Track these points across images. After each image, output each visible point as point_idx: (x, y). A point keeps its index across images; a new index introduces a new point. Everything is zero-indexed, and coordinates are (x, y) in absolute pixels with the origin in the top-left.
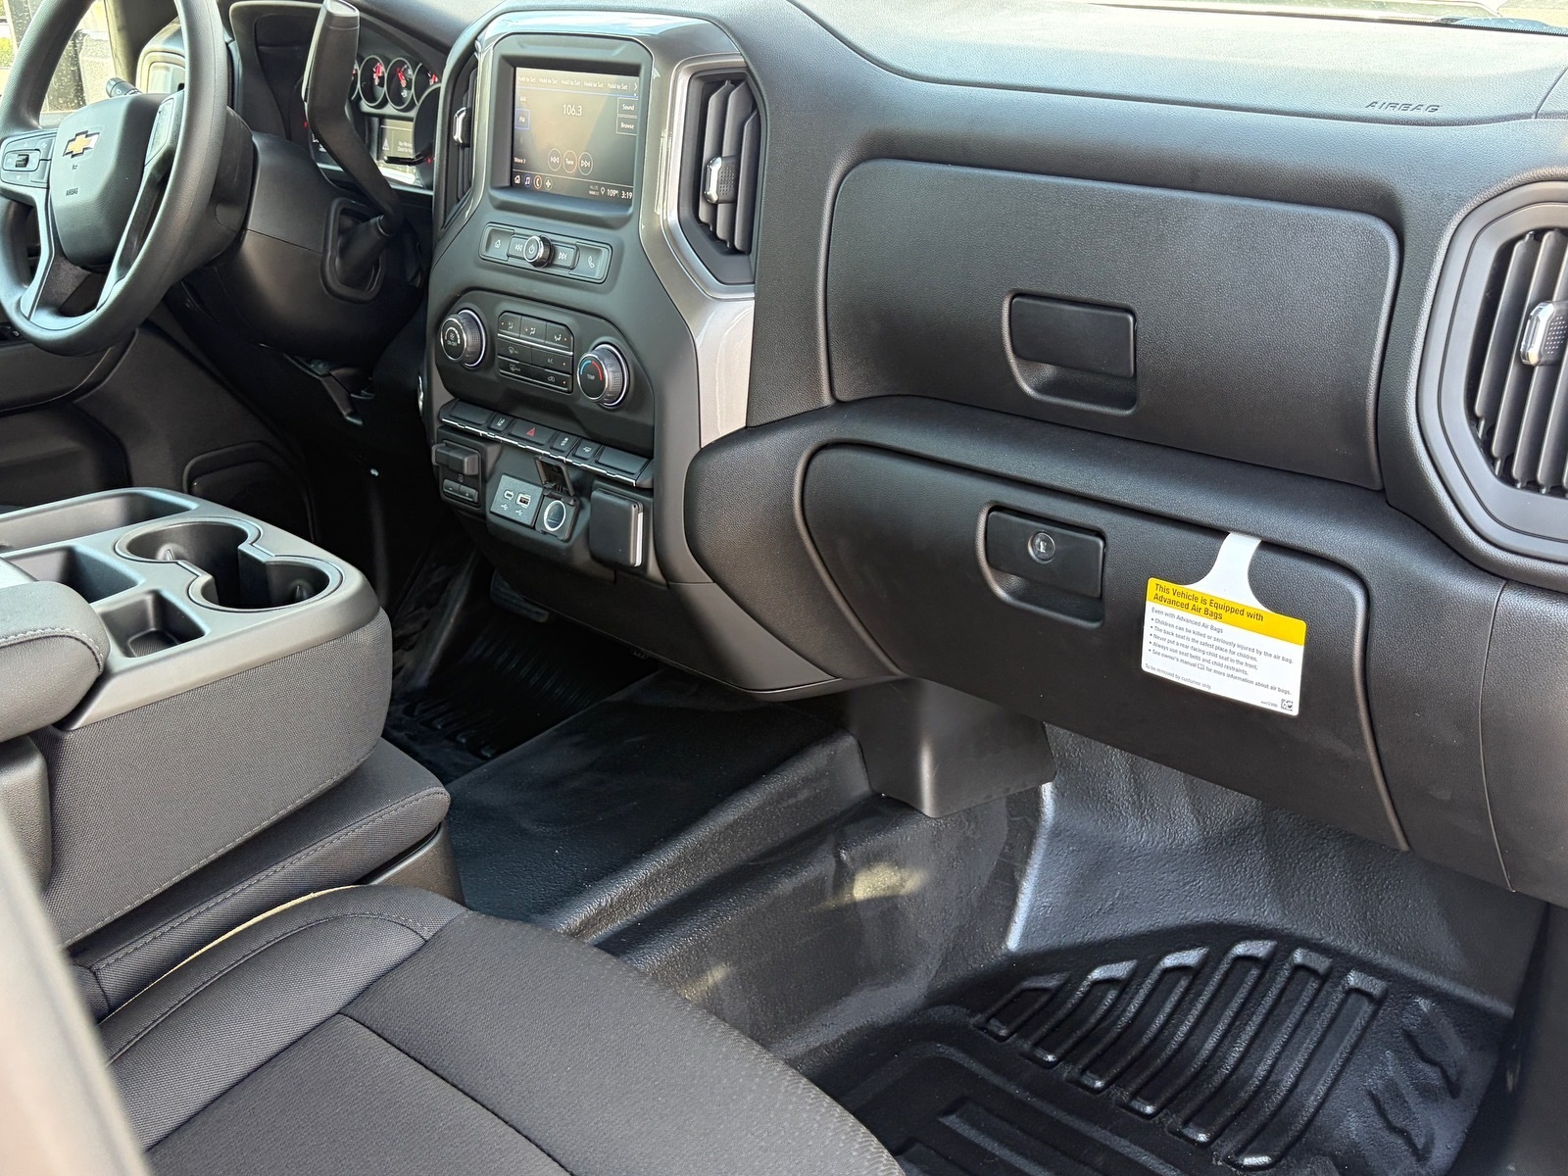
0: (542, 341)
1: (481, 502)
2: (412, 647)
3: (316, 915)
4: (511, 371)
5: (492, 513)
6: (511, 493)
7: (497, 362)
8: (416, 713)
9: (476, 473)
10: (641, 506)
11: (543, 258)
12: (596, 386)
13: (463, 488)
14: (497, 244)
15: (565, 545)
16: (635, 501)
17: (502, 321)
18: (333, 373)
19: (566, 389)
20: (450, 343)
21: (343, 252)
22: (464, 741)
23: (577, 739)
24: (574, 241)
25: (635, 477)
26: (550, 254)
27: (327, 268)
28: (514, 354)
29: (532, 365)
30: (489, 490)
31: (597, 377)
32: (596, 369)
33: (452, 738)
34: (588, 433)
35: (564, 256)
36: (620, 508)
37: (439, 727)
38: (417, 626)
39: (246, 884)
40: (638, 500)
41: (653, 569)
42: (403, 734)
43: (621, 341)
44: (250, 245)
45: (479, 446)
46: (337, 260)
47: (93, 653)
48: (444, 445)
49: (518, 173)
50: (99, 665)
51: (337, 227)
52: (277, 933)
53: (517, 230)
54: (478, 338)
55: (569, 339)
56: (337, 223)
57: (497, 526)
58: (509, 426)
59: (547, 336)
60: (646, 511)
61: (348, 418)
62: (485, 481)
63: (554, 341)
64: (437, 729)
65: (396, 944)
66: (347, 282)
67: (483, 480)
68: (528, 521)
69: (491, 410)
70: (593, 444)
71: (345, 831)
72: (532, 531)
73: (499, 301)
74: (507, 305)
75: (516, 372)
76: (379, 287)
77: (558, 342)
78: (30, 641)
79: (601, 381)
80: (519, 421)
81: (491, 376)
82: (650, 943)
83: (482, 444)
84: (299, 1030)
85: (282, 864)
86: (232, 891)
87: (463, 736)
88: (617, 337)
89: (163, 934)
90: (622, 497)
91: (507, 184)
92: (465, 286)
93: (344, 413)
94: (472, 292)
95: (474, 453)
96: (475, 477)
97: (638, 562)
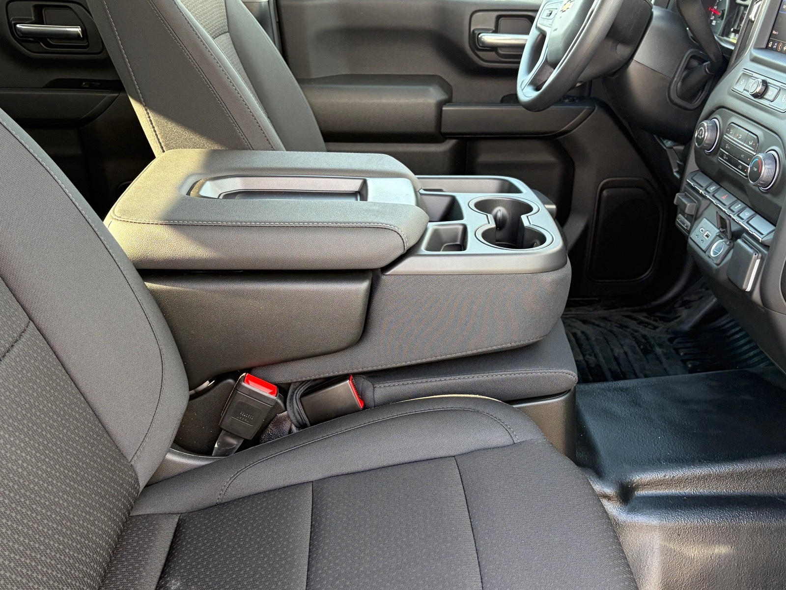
0: (742, 143)
1: (689, 232)
2: (689, 308)
3: (471, 406)
4: (723, 158)
5: (691, 238)
6: (703, 230)
7: (719, 151)
8: (674, 343)
9: (693, 213)
10: (760, 255)
11: (758, 93)
12: (755, 176)
13: (686, 221)
14: (742, 82)
15: (716, 267)
16: (757, 251)
17: (729, 128)
18: (675, 148)
19: (745, 175)
20: (699, 136)
21: (684, 80)
22: (690, 366)
23: (714, 383)
24: (779, 84)
25: (762, 236)
26: (764, 91)
27: (672, 87)
28: (728, 149)
29: (735, 157)
30: (695, 226)
31: (758, 170)
32: (759, 165)
33: (684, 362)
34: (752, 204)
35: (770, 94)
36: (747, 252)
37: (682, 354)
38: (696, 297)
39: (453, 378)
40: (760, 251)
41: (756, 296)
42: (660, 350)
43: (782, 151)
44: (633, 68)
45: (698, 198)
46: (679, 84)
47: (403, 242)
48: (684, 194)
49: (772, 41)
50: (404, 248)
51: (685, 65)
52: (449, 406)
53: (755, 75)
54: (714, 137)
55: (756, 145)
56: (686, 63)
57: (691, 247)
58: (716, 191)
59: (746, 141)
60: (762, 259)
61: (675, 174)
62: (696, 219)
63: (748, 144)
64: (679, 354)
65: (497, 437)
66: (682, 97)
67: (694, 218)
68: (704, 248)
69: (712, 179)
70: (751, 211)
71: (510, 373)
72: (704, 254)
73: (731, 116)
74: (735, 119)
75: (725, 160)
76: (700, 103)
77: (750, 145)
78: (378, 228)
79: (759, 173)
80: (722, 189)
81: (714, 159)
82: (685, 511)
83: (700, 198)
84: (433, 455)
85: (473, 375)
86: (445, 378)
87: (690, 363)
88: (781, 148)
89: (408, 384)
90: (752, 246)
91: (764, 46)
92: (718, 105)
93: (674, 170)
94: (721, 109)
95: (695, 202)
96: (692, 216)
97: (749, 289)
